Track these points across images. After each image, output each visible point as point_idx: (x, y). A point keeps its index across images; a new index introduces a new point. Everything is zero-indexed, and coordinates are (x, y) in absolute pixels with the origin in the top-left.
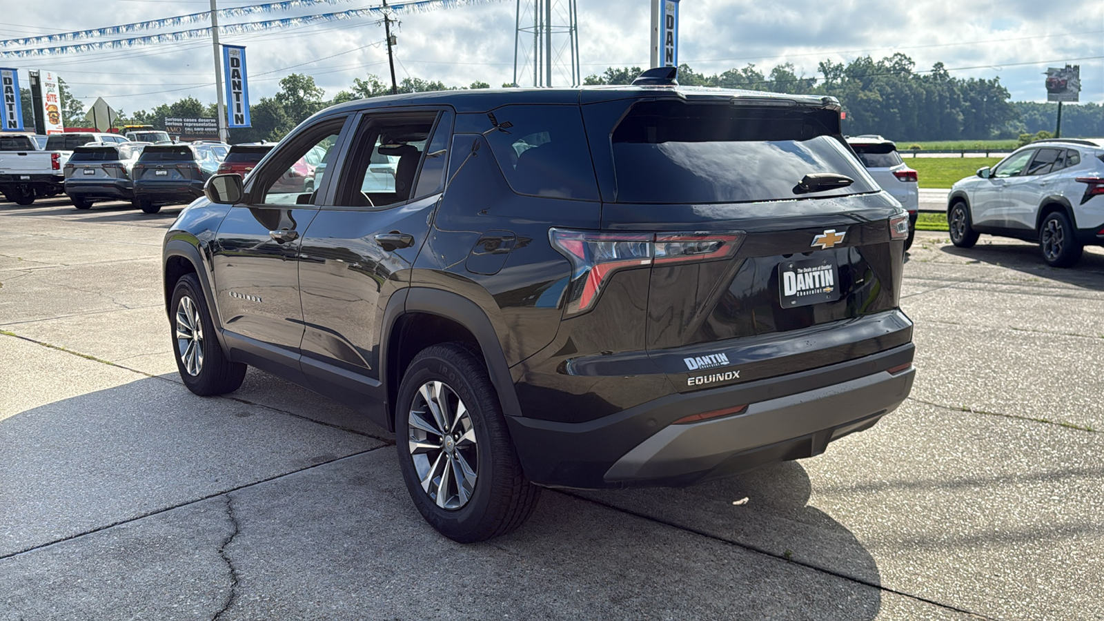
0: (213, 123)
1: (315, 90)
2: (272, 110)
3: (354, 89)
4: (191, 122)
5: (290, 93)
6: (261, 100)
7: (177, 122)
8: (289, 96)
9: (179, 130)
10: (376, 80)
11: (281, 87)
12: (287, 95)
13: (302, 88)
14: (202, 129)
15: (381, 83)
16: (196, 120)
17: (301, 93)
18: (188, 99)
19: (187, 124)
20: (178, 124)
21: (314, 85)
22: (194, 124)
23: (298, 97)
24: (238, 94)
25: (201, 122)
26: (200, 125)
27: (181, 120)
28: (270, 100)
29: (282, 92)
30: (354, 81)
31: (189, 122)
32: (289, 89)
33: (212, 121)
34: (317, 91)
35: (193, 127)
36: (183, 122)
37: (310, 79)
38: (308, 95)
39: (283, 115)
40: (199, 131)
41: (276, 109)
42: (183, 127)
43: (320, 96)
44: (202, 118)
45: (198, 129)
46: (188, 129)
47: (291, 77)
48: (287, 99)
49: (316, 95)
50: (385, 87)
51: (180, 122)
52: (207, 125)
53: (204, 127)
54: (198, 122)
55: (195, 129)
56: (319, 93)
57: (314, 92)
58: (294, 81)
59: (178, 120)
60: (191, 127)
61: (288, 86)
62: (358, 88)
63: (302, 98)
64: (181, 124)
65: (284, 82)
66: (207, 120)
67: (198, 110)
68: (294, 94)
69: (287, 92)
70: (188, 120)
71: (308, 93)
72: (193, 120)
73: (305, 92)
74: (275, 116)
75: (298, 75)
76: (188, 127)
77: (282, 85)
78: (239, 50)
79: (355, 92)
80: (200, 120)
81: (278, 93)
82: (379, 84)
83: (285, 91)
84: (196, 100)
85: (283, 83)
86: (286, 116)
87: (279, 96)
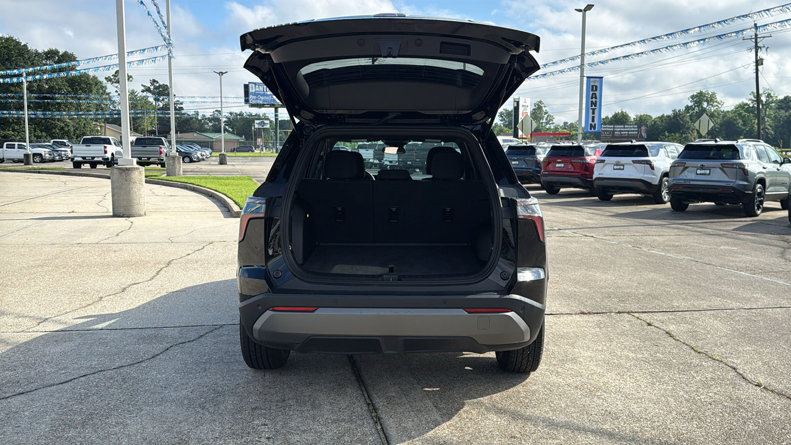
0: (635, 128)
1: (716, 102)
2: (680, 118)
3: (750, 100)
4: (620, 128)
5: (696, 105)
6: (673, 111)
7: (610, 128)
8: (695, 107)
9: (610, 133)
10: (770, 92)
11: (689, 101)
12: (693, 106)
13: (707, 101)
14: (627, 133)
15: (774, 94)
16: (623, 126)
17: (705, 105)
18: (620, 112)
19: (617, 129)
20: (610, 129)
21: (716, 99)
22: (622, 129)
23: (702, 107)
24: (593, 110)
25: (627, 128)
26: (625, 129)
27: (613, 126)
28: (679, 111)
29: (690, 104)
30: (750, 94)
31: (619, 128)
32: (696, 102)
33: (635, 126)
34: (718, 103)
35: (621, 131)
36: (614, 128)
37: (714, 94)
38: (710, 106)
39: (688, 121)
40: (624, 134)
41: (683, 117)
42: (614, 131)
43: (720, 106)
44: (628, 125)
45: (624, 133)
46: (617, 133)
47: (699, 93)
48: (694, 109)
49: (717, 105)
50: (777, 97)
51: (612, 128)
52: (631, 130)
53: (628, 131)
54: (624, 128)
55: (622, 133)
56: (719, 104)
57: (716, 104)
58: (701, 96)
59: (611, 126)
60: (619, 131)
61: (695, 100)
62: (753, 99)
63: (705, 108)
64: (612, 129)
65: (693, 97)
66: (631, 126)
67: (626, 119)
68: (699, 105)
69: (694, 104)
70: (617, 127)
71: (711, 105)
72: (621, 126)
73: (708, 104)
74: (681, 122)
75: (704, 92)
76: (617, 131)
77: (691, 99)
78: (598, 79)
79: (749, 102)
80: (626, 126)
81: (687, 106)
82: (772, 95)
83: (693, 103)
84: (625, 113)
85: (691, 98)
86: (690, 122)
87: (688, 107)
